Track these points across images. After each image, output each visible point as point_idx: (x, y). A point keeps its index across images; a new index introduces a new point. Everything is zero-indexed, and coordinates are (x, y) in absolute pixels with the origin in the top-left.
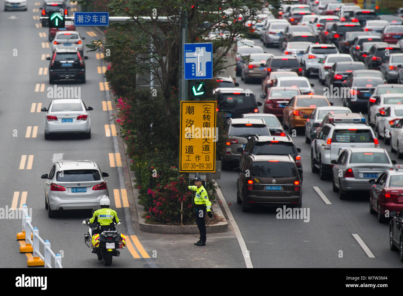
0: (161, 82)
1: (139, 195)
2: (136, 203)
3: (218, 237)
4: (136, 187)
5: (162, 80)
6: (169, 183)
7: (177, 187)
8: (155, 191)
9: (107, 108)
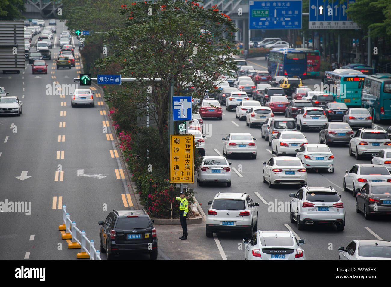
0: (157, 122)
1: (140, 198)
2: (139, 204)
3: (196, 227)
4: (137, 193)
5: (158, 120)
6: (163, 190)
7: (169, 193)
8: (153, 196)
9: (110, 139)
